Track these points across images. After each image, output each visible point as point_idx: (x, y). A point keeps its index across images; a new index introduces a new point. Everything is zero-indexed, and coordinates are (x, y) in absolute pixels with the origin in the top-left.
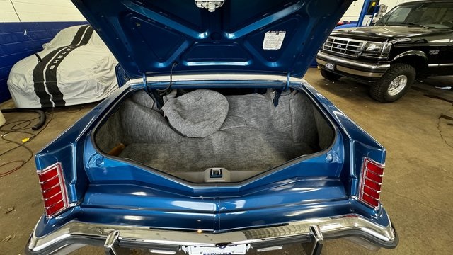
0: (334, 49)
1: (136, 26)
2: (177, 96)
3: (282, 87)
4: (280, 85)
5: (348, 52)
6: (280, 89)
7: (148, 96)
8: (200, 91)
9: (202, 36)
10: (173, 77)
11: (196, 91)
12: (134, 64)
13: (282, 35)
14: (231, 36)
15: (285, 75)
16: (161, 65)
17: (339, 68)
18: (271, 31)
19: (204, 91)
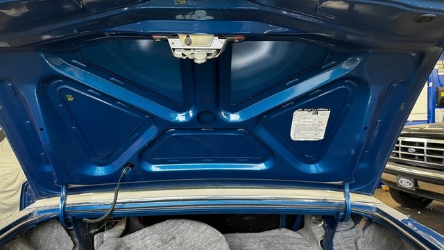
0: (404, 156)
1: (64, 101)
2: (125, 233)
3: (337, 213)
4: (333, 208)
5: (429, 159)
6: (332, 219)
7: (64, 233)
8: (172, 222)
9: (181, 118)
10: (120, 194)
11: (164, 223)
12: (48, 168)
13: (324, 116)
14: (235, 117)
15: (339, 188)
16: (100, 171)
17: (423, 185)
18: (304, 108)
19: (180, 222)
